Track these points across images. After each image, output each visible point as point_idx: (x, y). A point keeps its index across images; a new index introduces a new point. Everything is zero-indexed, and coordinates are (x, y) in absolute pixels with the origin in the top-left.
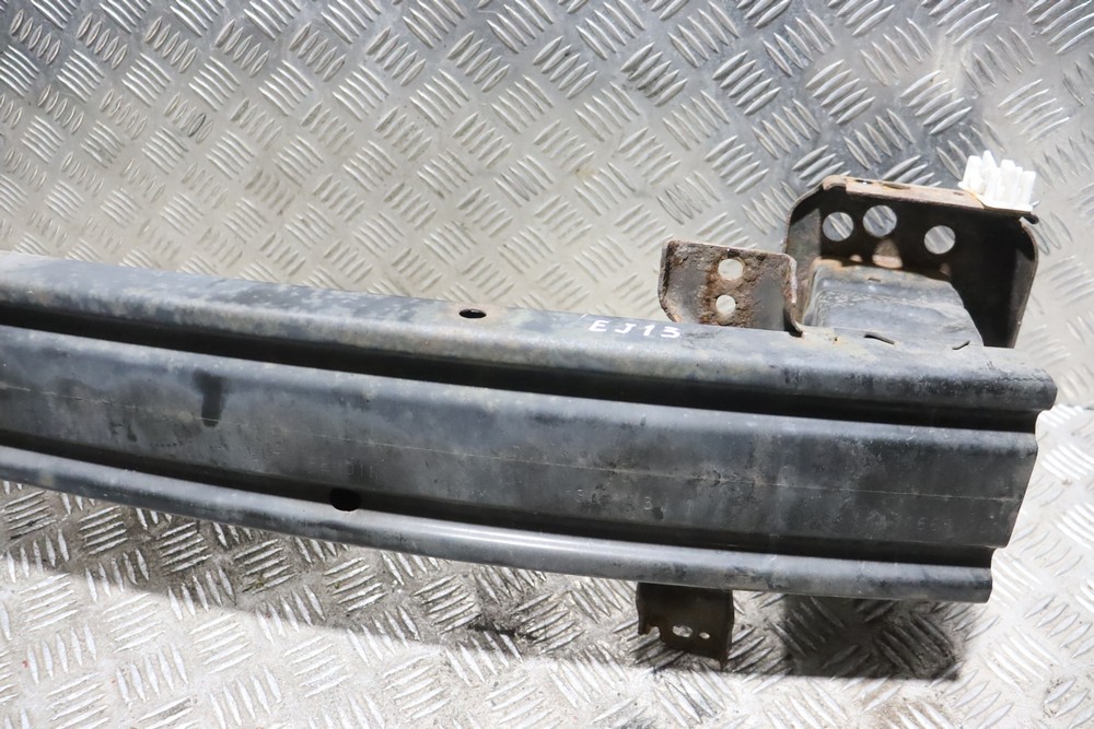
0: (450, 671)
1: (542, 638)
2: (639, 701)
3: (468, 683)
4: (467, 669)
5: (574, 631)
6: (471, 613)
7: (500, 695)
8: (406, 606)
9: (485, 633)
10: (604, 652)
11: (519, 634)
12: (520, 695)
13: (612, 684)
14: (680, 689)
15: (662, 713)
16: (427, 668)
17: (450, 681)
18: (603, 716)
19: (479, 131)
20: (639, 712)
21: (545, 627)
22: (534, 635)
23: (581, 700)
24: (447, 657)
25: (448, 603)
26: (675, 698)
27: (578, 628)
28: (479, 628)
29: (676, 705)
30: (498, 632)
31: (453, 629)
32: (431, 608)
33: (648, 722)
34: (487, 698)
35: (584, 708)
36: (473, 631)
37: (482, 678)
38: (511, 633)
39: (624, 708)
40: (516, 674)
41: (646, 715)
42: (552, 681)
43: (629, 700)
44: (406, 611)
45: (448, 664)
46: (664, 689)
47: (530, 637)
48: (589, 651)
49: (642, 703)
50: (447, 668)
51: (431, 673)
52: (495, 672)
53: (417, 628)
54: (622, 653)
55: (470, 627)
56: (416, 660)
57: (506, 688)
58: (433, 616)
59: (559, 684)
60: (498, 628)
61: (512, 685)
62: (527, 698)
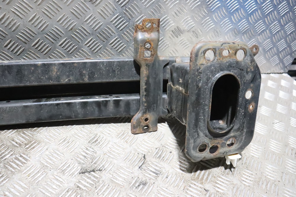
0: (80, 189)
1: (104, 169)
2: (139, 177)
3: (87, 190)
4: (85, 186)
5: (112, 164)
6: (78, 169)
7: (99, 190)
8: (56, 174)
9: (86, 173)
10: (123, 167)
11: (96, 170)
12: (106, 187)
13: (130, 175)
14: (148, 170)
15: (147, 178)
16: (72, 190)
17: (81, 192)
18: (131, 185)
19: (38, 19)
20: (141, 179)
21: (103, 166)
22: (101, 169)
23: (123, 183)
24: (77, 185)
25: (69, 169)
26: (148, 173)
27: (112, 163)
28: (83, 173)
29: (150, 174)
30: (89, 172)
31: (75, 176)
32: (65, 172)
33: (145, 182)
34: (95, 192)
35: (125, 185)
36: (81, 174)
37: (91, 187)
38: (93, 171)
39: (136, 180)
40: (101, 182)
41: (143, 180)
42: (112, 180)
43: (137, 178)
44: (57, 176)
45: (78, 187)
46: (144, 171)
48: (119, 168)
49: (140, 177)
50: (79, 188)
51: (74, 192)
52: (94, 184)
53: (63, 180)
54: (128, 166)
55: (80, 173)
56: (67, 189)
57: (100, 187)
58: (67, 174)
59: (115, 180)
60: (89, 171)
61: (101, 186)
62: (107, 188)
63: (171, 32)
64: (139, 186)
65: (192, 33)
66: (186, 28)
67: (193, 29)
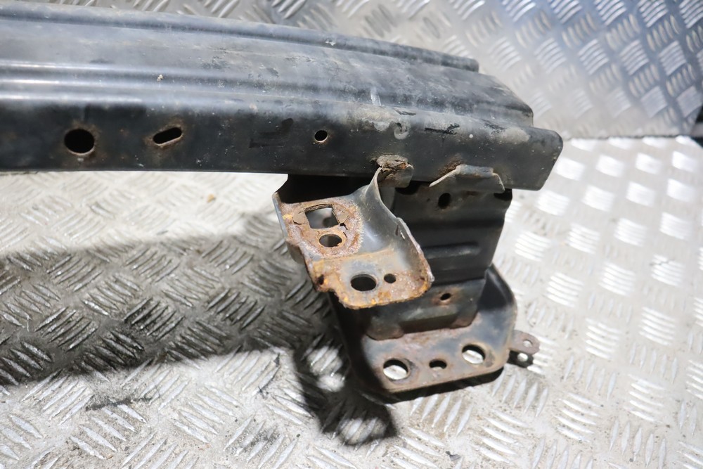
0: (80, 454)
1: (157, 396)
2: (256, 417)
3: (101, 457)
4: (96, 446)
5: (182, 382)
6: (84, 397)
7: (135, 457)
8: (19, 412)
9: (103, 409)
10: (214, 390)
11: (135, 400)
12: (154, 449)
13: (230, 413)
14: (286, 397)
15: (278, 421)
16: (56, 459)
17: (83, 462)
18: (232, 441)
20: (260, 426)
21: (156, 387)
22: (148, 396)
23: (209, 436)
24: (73, 443)
25: (60, 396)
26: (284, 406)
27: (184, 378)
28: (95, 407)
29: (289, 411)
30: (115, 405)
31: (72, 417)
32: (44, 406)
33: (271, 432)
34: (124, 464)
35: (213, 441)
36: (91, 412)
37: (113, 449)
38: (127, 401)
39: (247, 427)
40: (143, 433)
41: (267, 427)
42: (178, 429)
43: (249, 420)
44: (19, 416)
45: (76, 448)
46: (273, 402)
47: (145, 399)
48: (201, 393)
49: (259, 419)
50: (77, 452)
51: (61, 463)
52: (124, 439)
53: (35, 428)
54: (228, 386)
55: (87, 409)
56: (42, 457)
57: (139, 448)
58: (49, 412)
59: (185, 428)
60: (114, 401)
61: (143, 444)
62: (160, 450)
63: (363, 22)
64: (253, 444)
65: (422, 24)
66: (405, 10)
67: (424, 13)
